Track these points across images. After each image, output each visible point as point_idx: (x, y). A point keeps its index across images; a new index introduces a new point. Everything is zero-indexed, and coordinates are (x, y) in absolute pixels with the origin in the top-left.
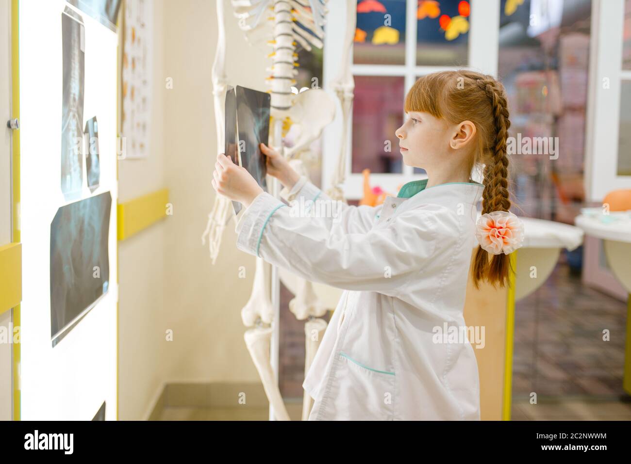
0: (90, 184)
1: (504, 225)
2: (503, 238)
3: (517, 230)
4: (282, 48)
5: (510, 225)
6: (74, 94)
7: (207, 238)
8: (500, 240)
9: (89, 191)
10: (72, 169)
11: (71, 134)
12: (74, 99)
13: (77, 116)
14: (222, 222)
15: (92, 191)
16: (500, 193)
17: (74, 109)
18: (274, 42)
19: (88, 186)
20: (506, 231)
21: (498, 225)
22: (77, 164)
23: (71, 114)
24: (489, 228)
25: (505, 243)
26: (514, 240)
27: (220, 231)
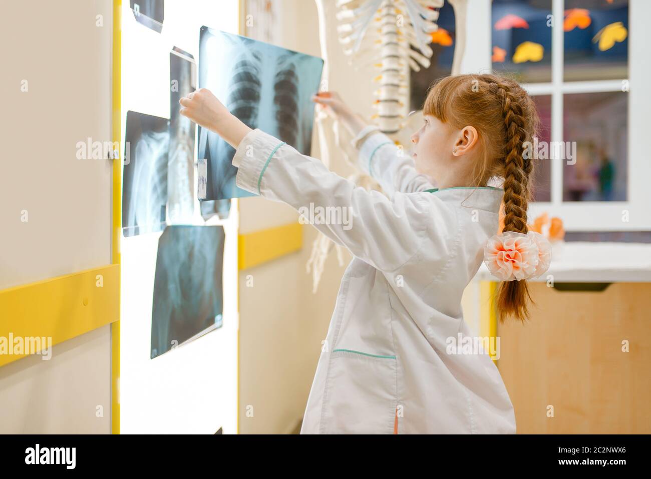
0: (204, 213)
1: (513, 247)
2: (514, 262)
3: (527, 252)
4: (388, 70)
5: (520, 247)
6: (184, 128)
7: (312, 266)
8: (509, 264)
9: (203, 220)
10: (182, 199)
11: (180, 165)
12: (184, 133)
13: (187, 148)
14: (325, 249)
15: (206, 220)
16: (512, 211)
17: (184, 142)
18: (380, 65)
19: (202, 214)
20: (516, 254)
21: (506, 247)
22: (188, 194)
23: (180, 146)
24: (496, 250)
25: (517, 268)
26: (525, 263)
27: (323, 258)
